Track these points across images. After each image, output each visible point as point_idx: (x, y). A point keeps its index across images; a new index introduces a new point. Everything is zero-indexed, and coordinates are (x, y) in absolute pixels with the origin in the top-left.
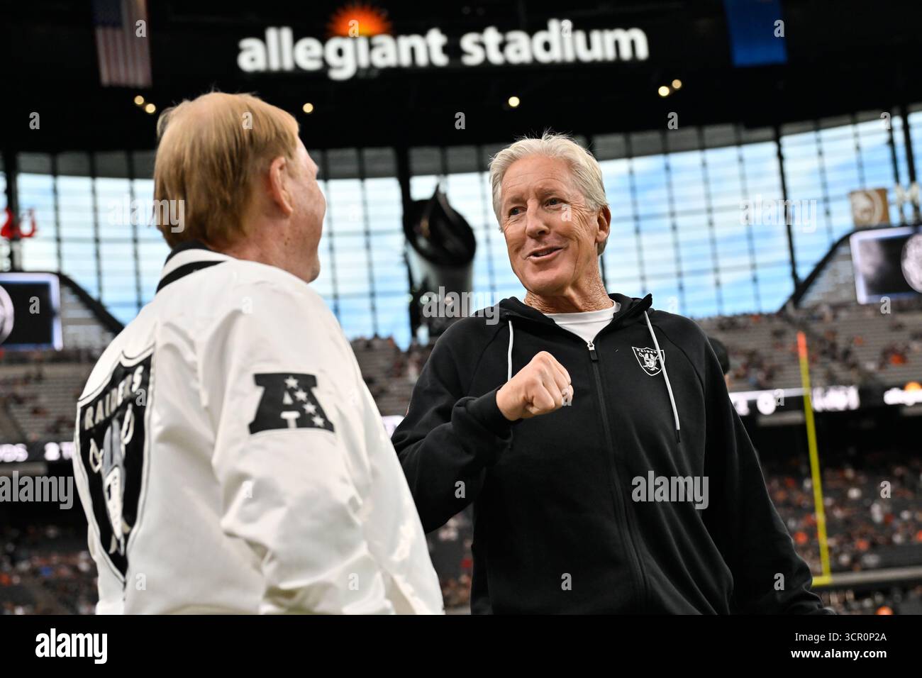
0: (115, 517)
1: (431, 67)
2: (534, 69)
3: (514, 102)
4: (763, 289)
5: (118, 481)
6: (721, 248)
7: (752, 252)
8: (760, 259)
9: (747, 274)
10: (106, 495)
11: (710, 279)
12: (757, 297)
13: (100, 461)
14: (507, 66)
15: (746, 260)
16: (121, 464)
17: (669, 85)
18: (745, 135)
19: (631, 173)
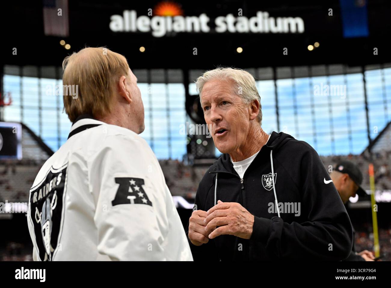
0: (47, 244)
1: (201, 33)
2: (250, 35)
3: (240, 50)
4: (354, 143)
5: (48, 227)
6: (335, 123)
7: (349, 125)
8: (353, 129)
9: (346, 136)
10: (43, 234)
11: (329, 138)
12: (351, 147)
13: (40, 218)
14: (237, 34)
15: (346, 129)
16: (50, 219)
17: (313, 45)
18: (348, 70)
19: (294, 86)
